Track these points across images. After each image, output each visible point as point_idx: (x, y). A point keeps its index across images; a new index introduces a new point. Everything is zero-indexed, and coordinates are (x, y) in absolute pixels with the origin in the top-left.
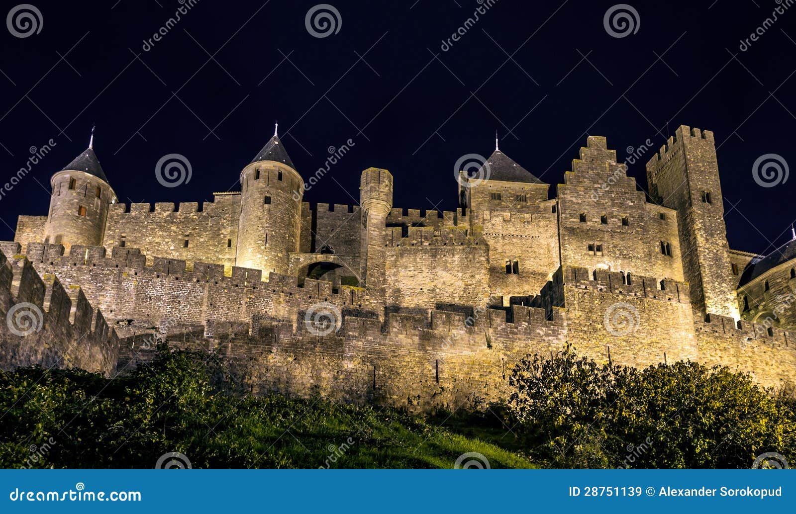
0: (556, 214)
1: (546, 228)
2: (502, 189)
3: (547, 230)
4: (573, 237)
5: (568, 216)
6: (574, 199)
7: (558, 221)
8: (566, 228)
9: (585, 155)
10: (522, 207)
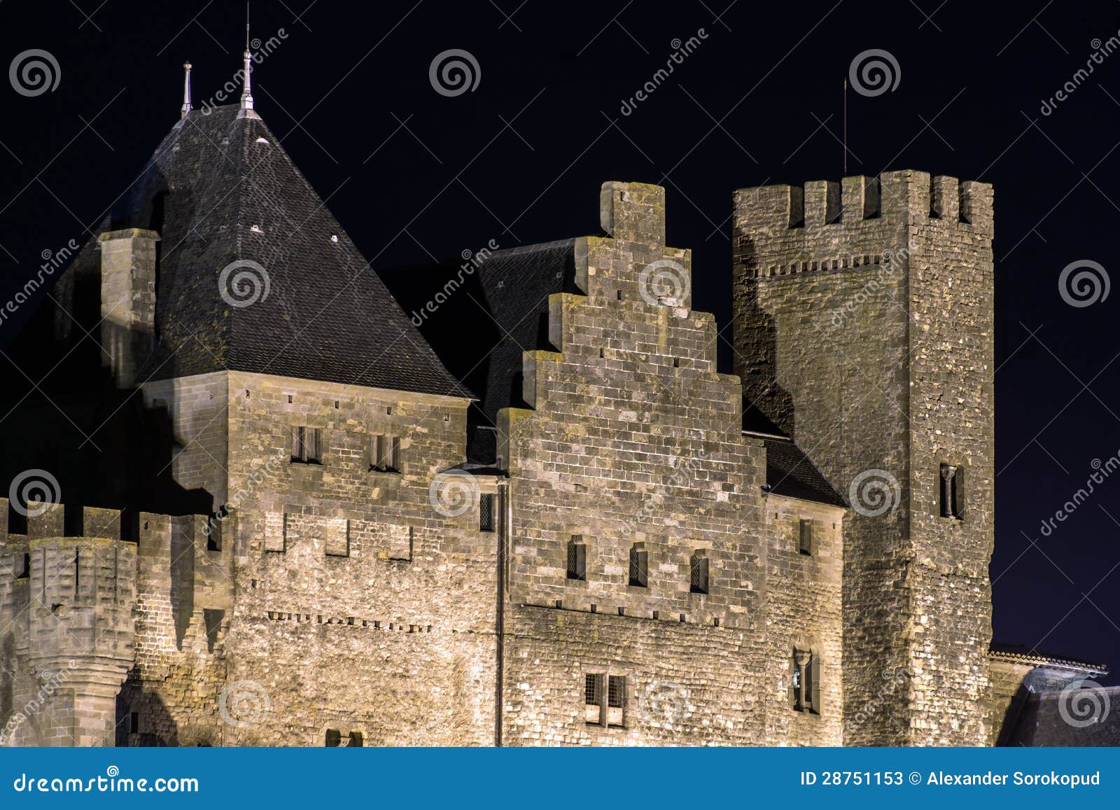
0: (495, 538)
1: (455, 593)
2: (327, 411)
3: (458, 600)
4: (547, 649)
5: (533, 552)
6: (552, 476)
7: (501, 571)
8: (523, 607)
9: (599, 272)
10: (387, 495)
